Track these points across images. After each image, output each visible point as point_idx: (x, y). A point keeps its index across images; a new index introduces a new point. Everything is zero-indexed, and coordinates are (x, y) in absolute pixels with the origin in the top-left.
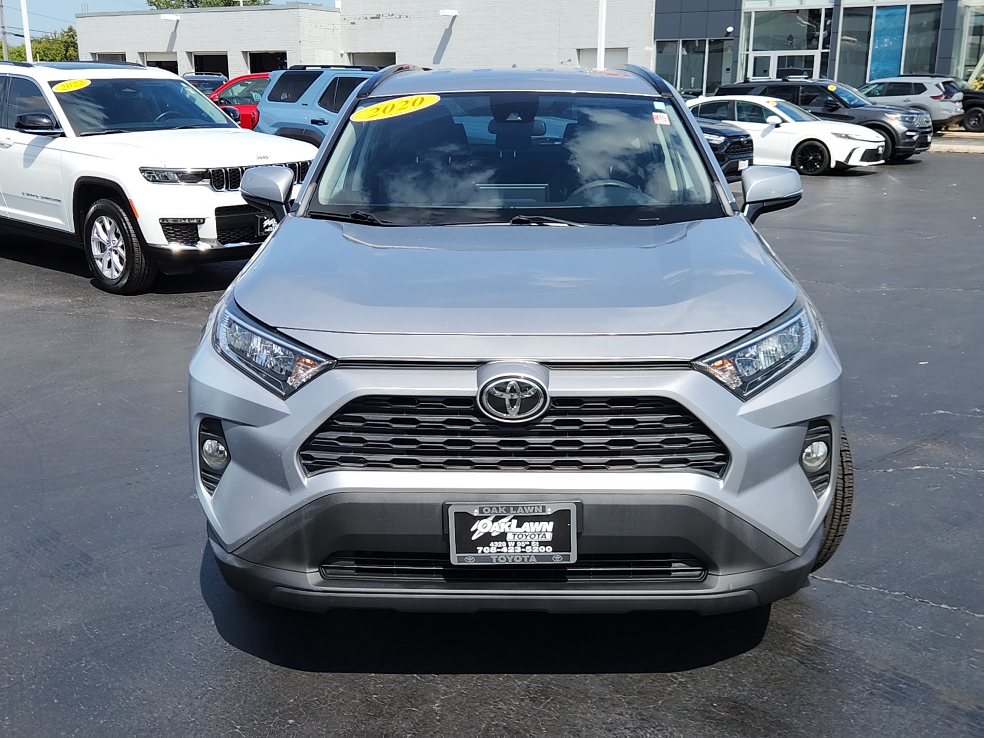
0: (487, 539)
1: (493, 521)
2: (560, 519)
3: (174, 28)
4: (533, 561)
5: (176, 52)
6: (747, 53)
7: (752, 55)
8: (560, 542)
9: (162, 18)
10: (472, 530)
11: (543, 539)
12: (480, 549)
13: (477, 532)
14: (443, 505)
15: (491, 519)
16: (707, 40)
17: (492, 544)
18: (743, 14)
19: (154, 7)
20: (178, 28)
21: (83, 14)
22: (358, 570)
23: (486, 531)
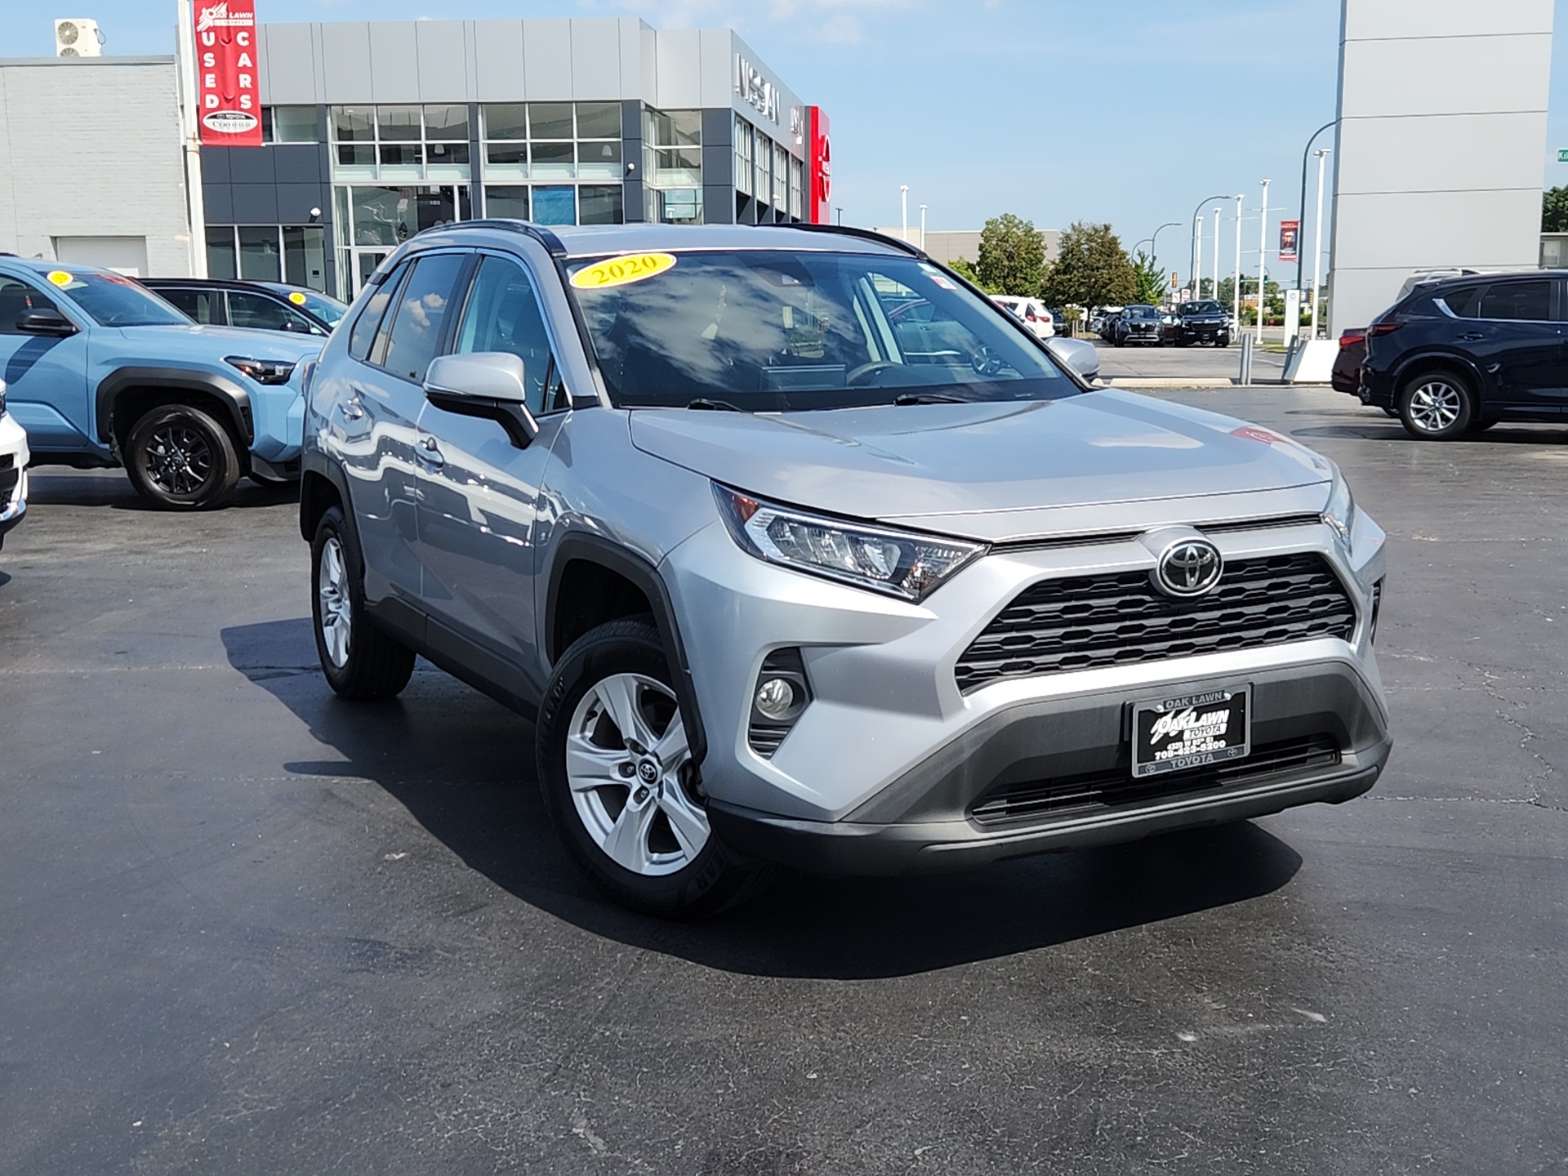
0: (1167, 740)
1: (1175, 716)
2: (1235, 706)
4: (1211, 760)
6: (347, 247)
7: (356, 252)
8: (1233, 734)
10: (1152, 732)
11: (1218, 733)
12: (1158, 754)
13: (1157, 734)
14: (1124, 705)
15: (1171, 715)
16: (280, 226)
17: (1169, 747)
18: (333, 189)
22: (1010, 811)
23: (1165, 731)
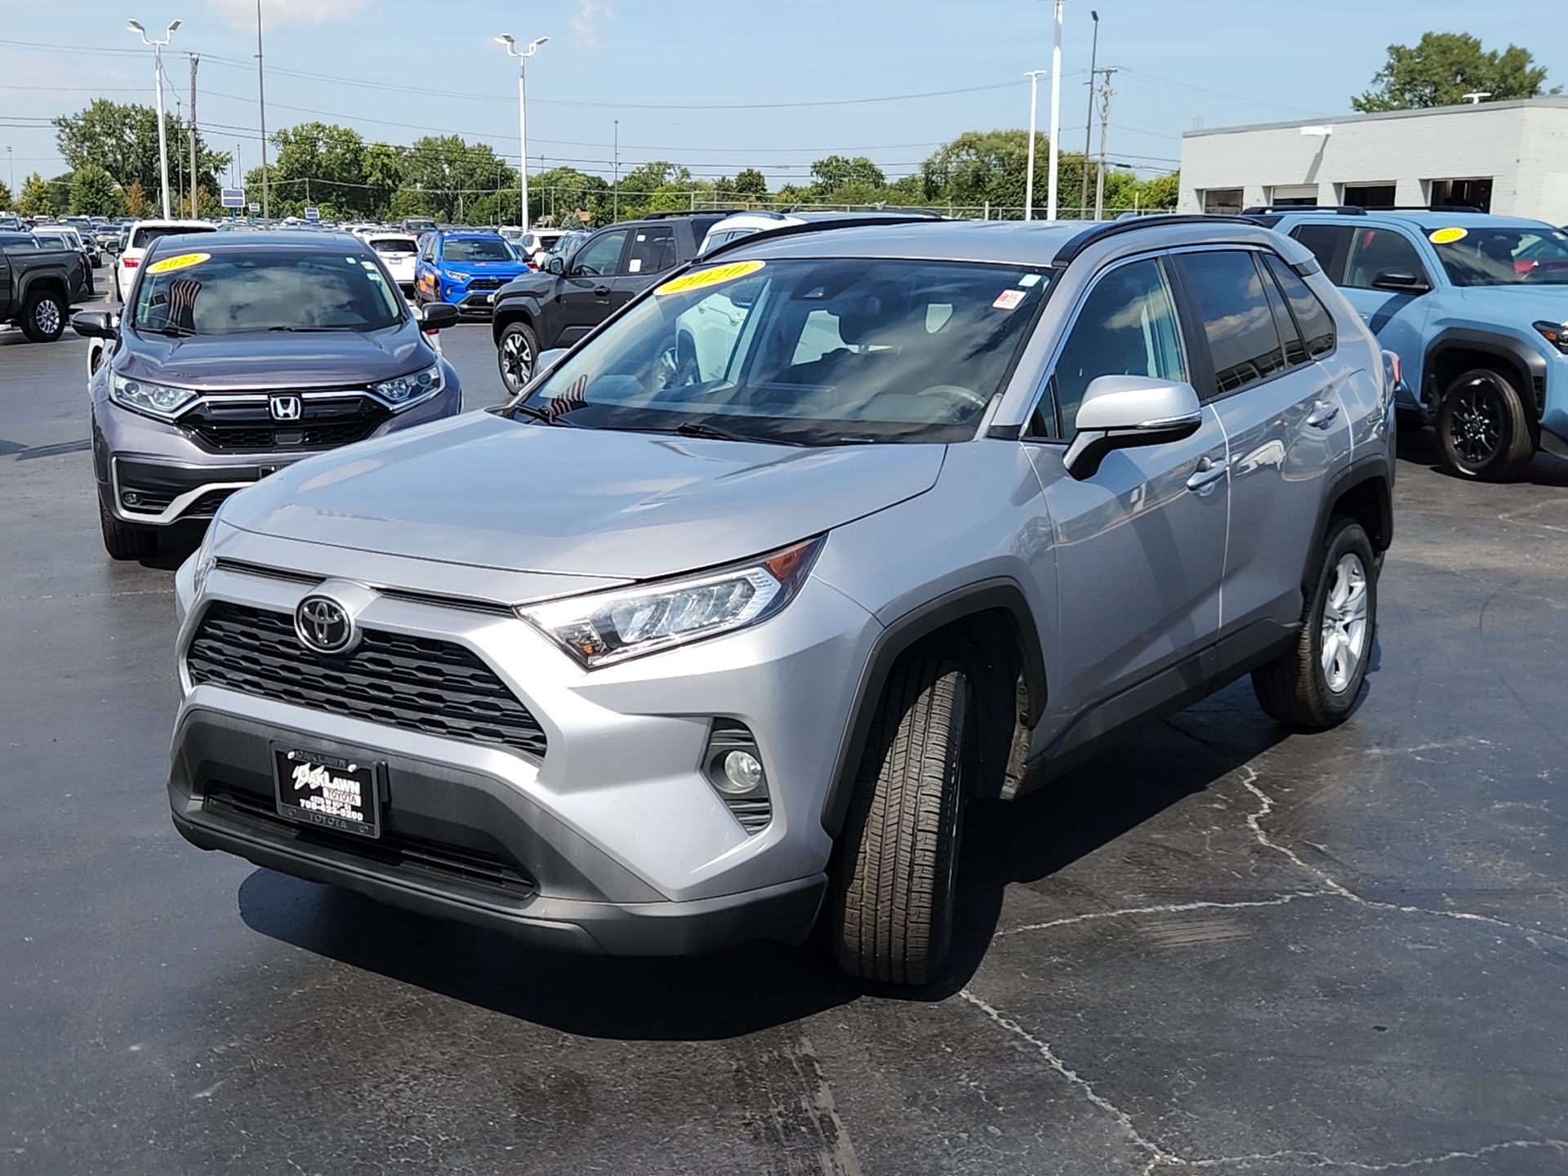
0: (308, 790)
1: (311, 769)
2: (364, 779)
3: (1320, 147)
4: (343, 827)
5: (1317, 184)
8: (366, 809)
9: (1302, 133)
10: (294, 777)
11: (354, 803)
12: (302, 802)
13: (298, 781)
15: (307, 766)
17: (312, 798)
19: (1363, 112)
20: (1326, 148)
21: (1194, 131)
23: (305, 781)
